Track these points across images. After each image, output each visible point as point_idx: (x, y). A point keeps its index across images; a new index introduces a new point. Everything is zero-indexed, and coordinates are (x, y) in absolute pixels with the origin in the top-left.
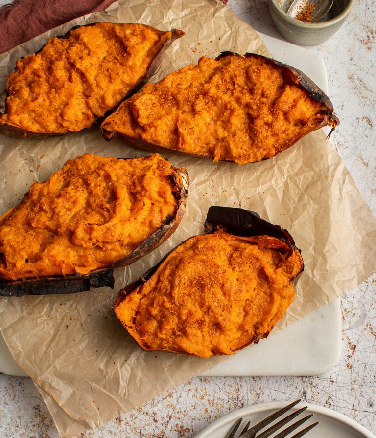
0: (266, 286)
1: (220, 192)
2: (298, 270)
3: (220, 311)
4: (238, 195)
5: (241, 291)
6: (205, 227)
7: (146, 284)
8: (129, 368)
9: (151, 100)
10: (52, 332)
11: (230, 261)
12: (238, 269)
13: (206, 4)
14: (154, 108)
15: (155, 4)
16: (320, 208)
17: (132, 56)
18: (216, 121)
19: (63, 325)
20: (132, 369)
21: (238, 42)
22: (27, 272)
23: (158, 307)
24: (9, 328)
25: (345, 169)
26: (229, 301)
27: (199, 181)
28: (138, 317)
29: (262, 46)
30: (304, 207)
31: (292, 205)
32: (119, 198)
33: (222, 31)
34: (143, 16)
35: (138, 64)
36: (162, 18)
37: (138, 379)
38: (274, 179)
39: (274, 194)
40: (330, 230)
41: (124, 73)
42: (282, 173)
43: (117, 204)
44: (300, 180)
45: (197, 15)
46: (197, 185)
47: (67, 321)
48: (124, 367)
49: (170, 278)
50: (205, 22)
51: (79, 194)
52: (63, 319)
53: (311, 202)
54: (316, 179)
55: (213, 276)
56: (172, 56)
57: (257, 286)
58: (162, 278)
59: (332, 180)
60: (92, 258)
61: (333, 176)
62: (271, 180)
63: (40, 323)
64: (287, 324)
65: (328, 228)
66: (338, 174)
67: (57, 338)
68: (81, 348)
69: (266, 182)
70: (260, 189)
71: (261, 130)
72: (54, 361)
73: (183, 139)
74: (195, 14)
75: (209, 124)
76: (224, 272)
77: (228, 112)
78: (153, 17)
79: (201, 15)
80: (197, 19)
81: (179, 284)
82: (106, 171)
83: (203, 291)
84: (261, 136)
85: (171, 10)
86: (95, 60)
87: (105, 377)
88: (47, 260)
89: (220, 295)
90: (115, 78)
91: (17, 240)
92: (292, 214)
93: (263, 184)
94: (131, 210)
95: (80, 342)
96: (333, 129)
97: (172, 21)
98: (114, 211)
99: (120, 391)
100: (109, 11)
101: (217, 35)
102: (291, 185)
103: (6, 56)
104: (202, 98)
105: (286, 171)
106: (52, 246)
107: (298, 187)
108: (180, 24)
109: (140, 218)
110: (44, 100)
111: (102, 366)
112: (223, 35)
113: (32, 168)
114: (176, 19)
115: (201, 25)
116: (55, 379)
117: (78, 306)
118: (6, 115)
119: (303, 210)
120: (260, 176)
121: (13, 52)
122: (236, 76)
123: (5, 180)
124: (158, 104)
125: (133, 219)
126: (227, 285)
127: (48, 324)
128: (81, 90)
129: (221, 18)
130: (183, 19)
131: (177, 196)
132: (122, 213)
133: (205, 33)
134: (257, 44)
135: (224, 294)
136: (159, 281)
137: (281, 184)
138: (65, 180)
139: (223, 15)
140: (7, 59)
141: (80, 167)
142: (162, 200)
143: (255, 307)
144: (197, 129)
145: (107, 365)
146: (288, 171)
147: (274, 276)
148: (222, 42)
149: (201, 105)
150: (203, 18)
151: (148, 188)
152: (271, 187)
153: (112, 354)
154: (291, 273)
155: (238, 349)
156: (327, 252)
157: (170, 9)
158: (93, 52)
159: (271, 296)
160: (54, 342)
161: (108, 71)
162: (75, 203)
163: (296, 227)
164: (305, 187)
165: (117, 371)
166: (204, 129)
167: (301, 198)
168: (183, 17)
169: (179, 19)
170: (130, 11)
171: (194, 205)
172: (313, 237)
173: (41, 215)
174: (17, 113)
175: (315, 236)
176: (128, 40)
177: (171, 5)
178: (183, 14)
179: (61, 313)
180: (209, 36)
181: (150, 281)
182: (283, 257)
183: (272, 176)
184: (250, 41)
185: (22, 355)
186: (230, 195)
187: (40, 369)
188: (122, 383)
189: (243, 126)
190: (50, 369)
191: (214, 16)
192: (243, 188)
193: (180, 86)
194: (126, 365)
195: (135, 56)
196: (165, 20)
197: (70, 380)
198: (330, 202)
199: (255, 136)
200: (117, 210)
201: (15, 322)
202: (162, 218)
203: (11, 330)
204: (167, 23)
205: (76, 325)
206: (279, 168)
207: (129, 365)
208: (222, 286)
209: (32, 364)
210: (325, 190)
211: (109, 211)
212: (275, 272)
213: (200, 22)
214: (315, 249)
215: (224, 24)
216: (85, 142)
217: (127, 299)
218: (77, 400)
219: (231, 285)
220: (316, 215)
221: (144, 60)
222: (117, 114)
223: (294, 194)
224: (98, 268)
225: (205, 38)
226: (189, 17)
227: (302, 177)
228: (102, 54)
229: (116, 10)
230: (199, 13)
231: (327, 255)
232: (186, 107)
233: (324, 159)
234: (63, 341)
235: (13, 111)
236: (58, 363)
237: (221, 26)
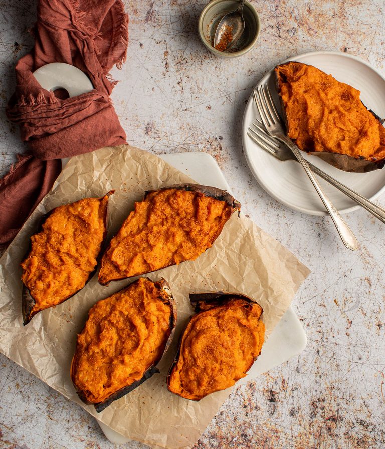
0: (246, 330)
1: (190, 278)
2: (260, 312)
3: (228, 359)
4: (201, 275)
5: (234, 342)
6: (192, 305)
7: (179, 364)
8: (191, 407)
9: (120, 250)
10: (137, 410)
11: (219, 326)
12: (226, 329)
13: (114, 151)
14: (125, 255)
15: (81, 171)
16: (254, 260)
17: (92, 225)
18: (166, 244)
19: (141, 403)
20: (193, 407)
21: (149, 170)
22: (108, 394)
23: (193, 374)
24: (112, 422)
25: (257, 227)
26: (230, 351)
27: (174, 277)
28: (183, 383)
29: (166, 165)
30: (245, 264)
31: (236, 265)
32: (137, 327)
33: (135, 168)
34: (79, 184)
35: (97, 227)
36: (92, 179)
37: (200, 410)
38: (218, 254)
39: (222, 263)
40: (267, 271)
41: (92, 238)
42: (220, 247)
43: (138, 330)
44: (233, 247)
45: (113, 165)
46: (174, 280)
47: (142, 400)
48: (188, 409)
49: (190, 355)
50: (121, 168)
51: (111, 332)
52: (139, 400)
53: (247, 258)
54: (243, 242)
55: (214, 342)
56: (113, 203)
57: (241, 332)
58: (186, 357)
59: (254, 240)
60: (140, 366)
61: (253, 236)
62: (216, 256)
63: (128, 409)
64: (267, 337)
65: (265, 270)
66: (255, 233)
67: (142, 413)
68: (159, 411)
69: (214, 259)
70: (213, 265)
71: (197, 237)
72: (148, 426)
73: (153, 265)
74: (111, 165)
75: (163, 248)
76: (219, 337)
77: (171, 237)
78: (85, 181)
79: (116, 164)
80: (115, 168)
81: (197, 356)
82: (119, 310)
83: (213, 353)
84: (199, 240)
85: (95, 171)
86: (70, 239)
87: (181, 419)
88: (116, 382)
89: (223, 350)
90: (89, 245)
91: (92, 378)
92: (240, 271)
93: (213, 261)
94: (147, 328)
95: (157, 407)
96: (239, 212)
97: (99, 177)
98: (139, 335)
99: (193, 422)
100: (54, 190)
101: (133, 172)
102: (230, 252)
103: (6, 255)
104: (150, 235)
105: (222, 245)
106: (114, 373)
107: (234, 252)
108: (105, 176)
109: (155, 331)
110: (54, 283)
111: (176, 415)
112: (137, 170)
113: (67, 320)
114: (101, 174)
115: (120, 171)
116: (154, 435)
117: (144, 388)
118: (37, 304)
119: (245, 266)
120: (208, 256)
121: (9, 250)
122: (164, 210)
123: (56, 336)
124: (126, 250)
125: (151, 334)
126: (225, 344)
127: (132, 407)
128: (72, 264)
129: (129, 159)
130: (106, 171)
131: (168, 304)
132: (144, 334)
133: (125, 175)
134: (162, 165)
135: (226, 349)
136: (184, 359)
137: (223, 255)
138: (96, 324)
139: (130, 156)
140: (8, 257)
141: (101, 313)
142: (162, 313)
143: (246, 345)
144: (158, 255)
145: (178, 413)
146: (224, 245)
147: (248, 324)
148: (139, 175)
149: (152, 239)
150: (119, 165)
151: (150, 311)
152: (218, 260)
153: (178, 405)
154: (257, 316)
155: (248, 370)
156: (271, 284)
157: (93, 171)
158: (65, 234)
159: (252, 334)
160: (142, 416)
161: (81, 242)
162: (111, 339)
163: (245, 278)
164: (239, 250)
165: (186, 412)
166: (162, 252)
167: (240, 259)
168: (105, 170)
169: (102, 173)
170: (68, 183)
171: (178, 294)
172: (258, 279)
173: (96, 357)
174: (42, 300)
175: (259, 278)
176: (82, 215)
177: (93, 166)
178: (104, 169)
179: (136, 397)
180: (128, 175)
181: (179, 361)
182: (248, 309)
183: (216, 253)
184: (156, 166)
185: (128, 433)
186: (197, 277)
187: (143, 435)
188: (192, 417)
189: (184, 238)
190: (148, 432)
191: (124, 160)
192: (202, 269)
193: (132, 233)
194: (189, 406)
195: (93, 224)
196: (95, 179)
197: (163, 431)
198: (259, 254)
199: (195, 241)
200: (140, 334)
201: (113, 418)
202: (167, 323)
203: (114, 423)
204: (97, 181)
205: (148, 399)
206: (217, 245)
207: (191, 406)
208: (222, 345)
209: (136, 434)
210: (252, 247)
211: (136, 336)
212: (248, 320)
213: (118, 170)
214: (263, 286)
215: (133, 162)
216: (91, 287)
217: (173, 378)
218: (173, 439)
219: (227, 343)
220: (254, 266)
221: (100, 223)
222: (104, 267)
223: (234, 257)
224: (146, 369)
225: (127, 178)
226: (108, 168)
227: (234, 244)
228: (70, 231)
229: (59, 186)
230: (114, 163)
231: (271, 286)
232: (144, 244)
233: (242, 226)
234: (147, 413)
235: (40, 300)
236: (151, 426)
237: (132, 166)
